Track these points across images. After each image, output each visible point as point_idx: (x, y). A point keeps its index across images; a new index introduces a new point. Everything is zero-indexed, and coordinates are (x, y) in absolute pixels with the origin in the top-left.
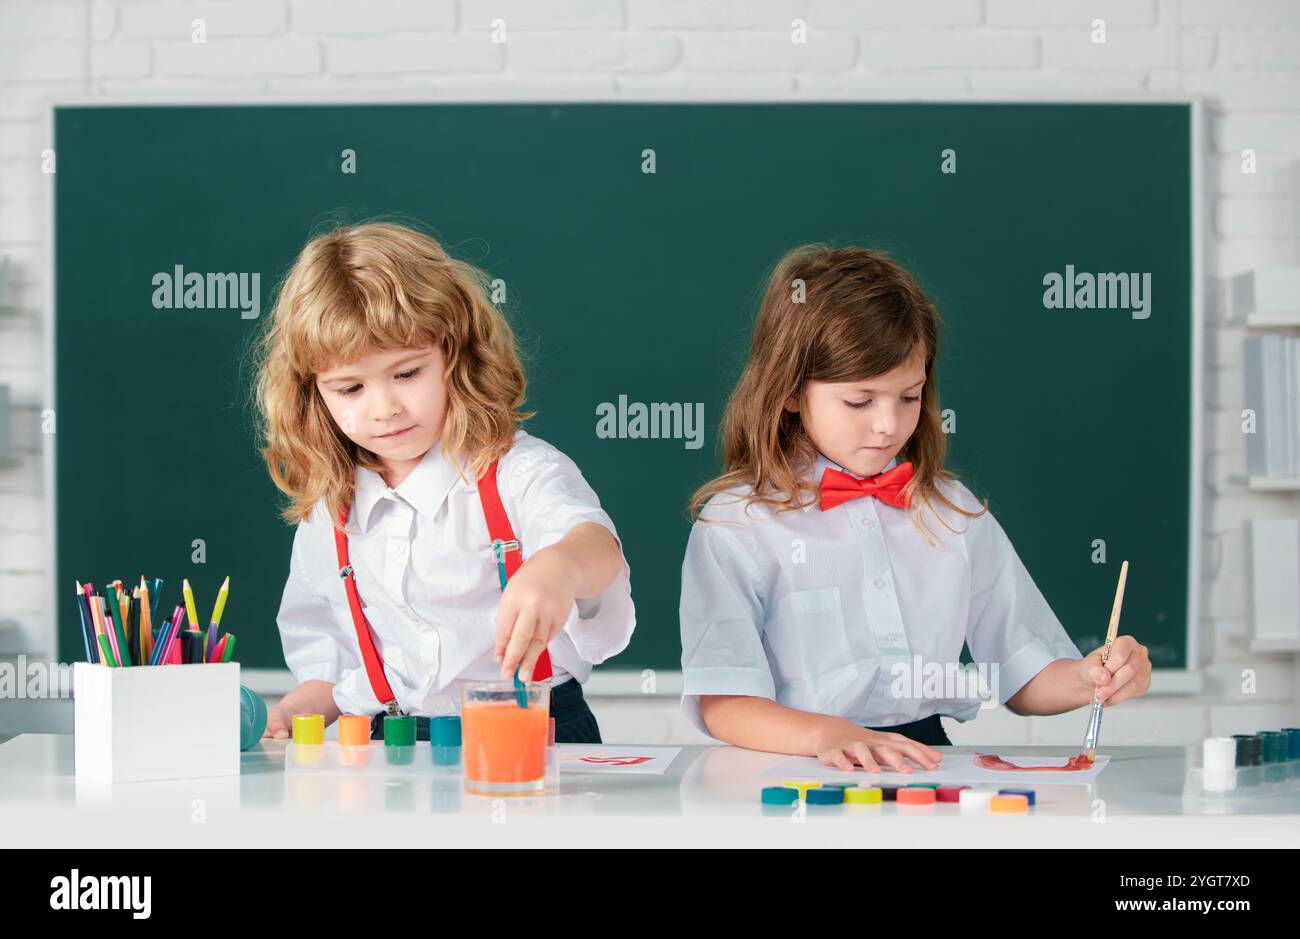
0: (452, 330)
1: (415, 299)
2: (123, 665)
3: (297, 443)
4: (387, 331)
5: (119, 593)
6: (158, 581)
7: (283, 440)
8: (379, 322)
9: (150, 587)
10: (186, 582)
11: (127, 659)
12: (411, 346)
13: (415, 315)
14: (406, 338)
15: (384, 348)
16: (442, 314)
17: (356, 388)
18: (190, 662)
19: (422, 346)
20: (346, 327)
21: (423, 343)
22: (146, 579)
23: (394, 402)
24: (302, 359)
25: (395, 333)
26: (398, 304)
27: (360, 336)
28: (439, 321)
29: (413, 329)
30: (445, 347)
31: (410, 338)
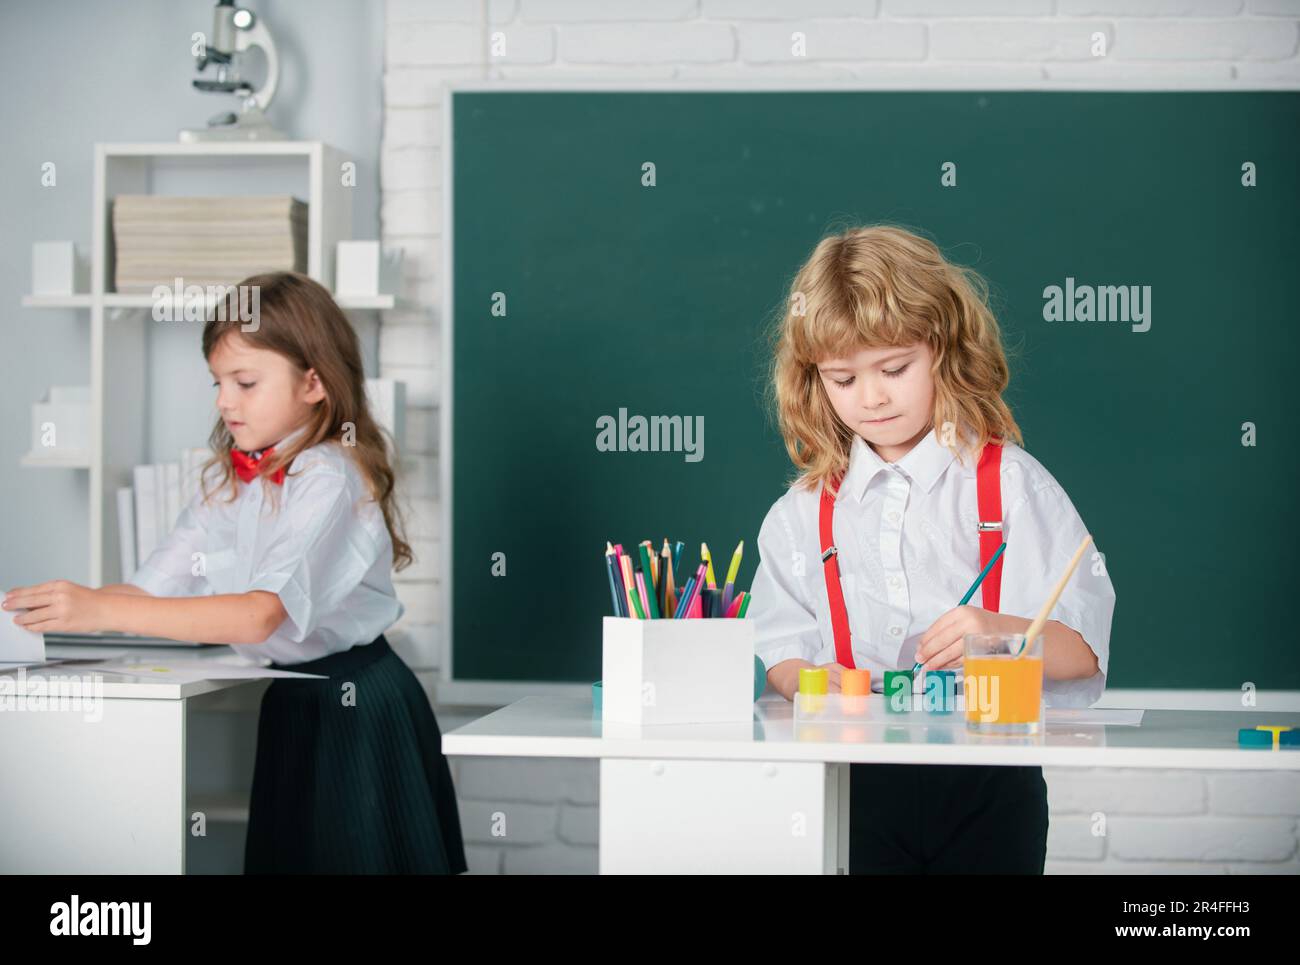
0: (937, 330)
1: (903, 303)
2: (653, 618)
3: (801, 425)
4: (876, 331)
5: (650, 552)
6: (679, 544)
7: (789, 422)
8: (868, 324)
9: (673, 549)
10: (704, 546)
11: (656, 612)
12: (898, 345)
13: (903, 317)
14: (893, 338)
15: (871, 345)
16: (928, 315)
17: (850, 381)
18: (710, 616)
19: (908, 344)
20: (839, 325)
21: (908, 341)
22: (669, 542)
23: (881, 393)
24: (802, 350)
25: (883, 333)
26: (887, 307)
27: (850, 335)
28: (925, 321)
29: (900, 329)
30: (931, 343)
31: (896, 337)
